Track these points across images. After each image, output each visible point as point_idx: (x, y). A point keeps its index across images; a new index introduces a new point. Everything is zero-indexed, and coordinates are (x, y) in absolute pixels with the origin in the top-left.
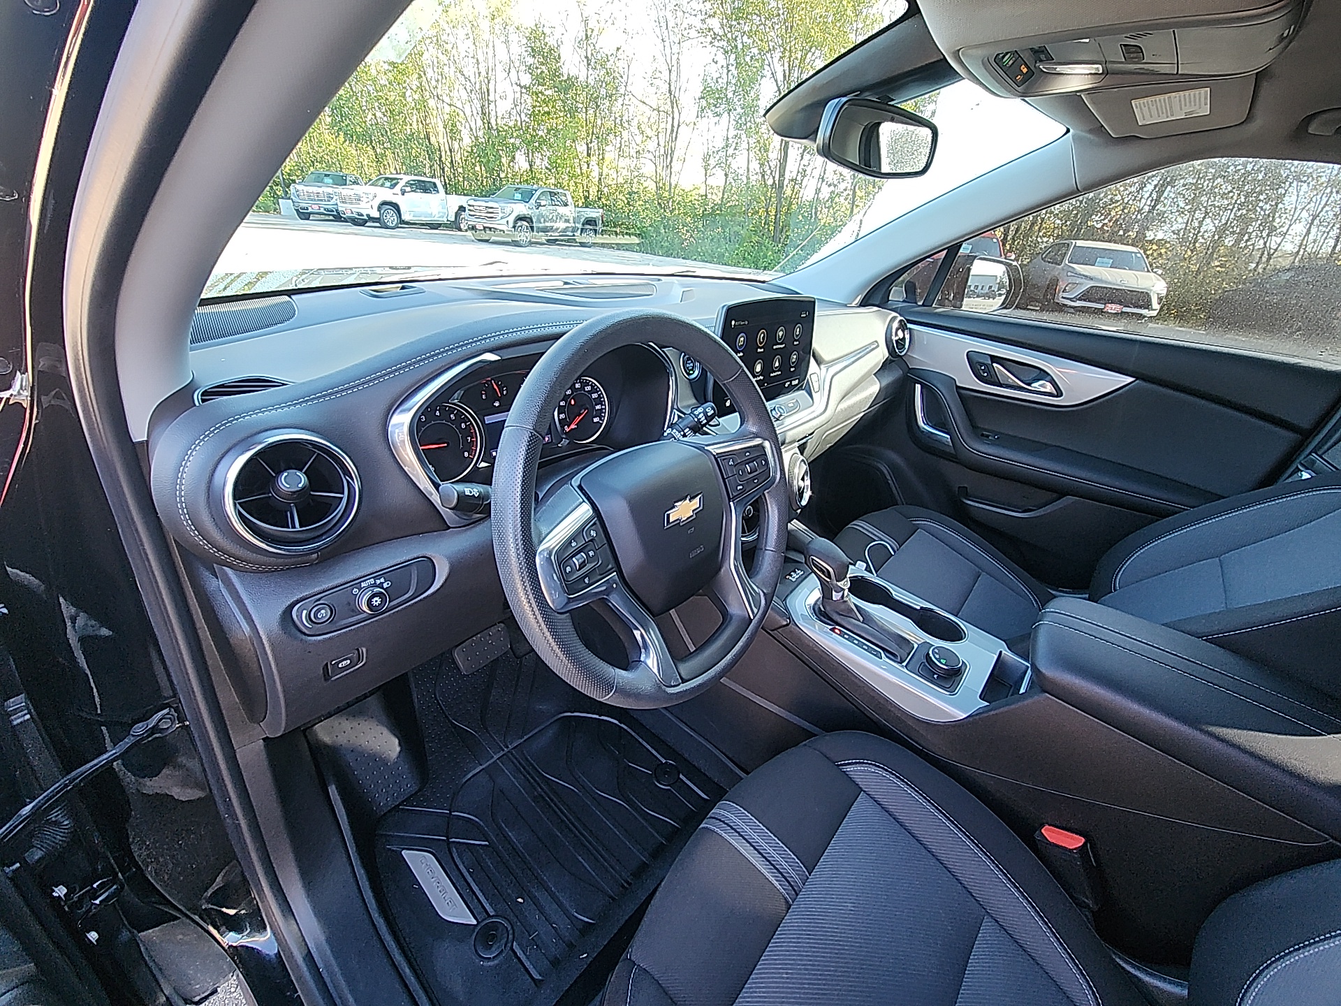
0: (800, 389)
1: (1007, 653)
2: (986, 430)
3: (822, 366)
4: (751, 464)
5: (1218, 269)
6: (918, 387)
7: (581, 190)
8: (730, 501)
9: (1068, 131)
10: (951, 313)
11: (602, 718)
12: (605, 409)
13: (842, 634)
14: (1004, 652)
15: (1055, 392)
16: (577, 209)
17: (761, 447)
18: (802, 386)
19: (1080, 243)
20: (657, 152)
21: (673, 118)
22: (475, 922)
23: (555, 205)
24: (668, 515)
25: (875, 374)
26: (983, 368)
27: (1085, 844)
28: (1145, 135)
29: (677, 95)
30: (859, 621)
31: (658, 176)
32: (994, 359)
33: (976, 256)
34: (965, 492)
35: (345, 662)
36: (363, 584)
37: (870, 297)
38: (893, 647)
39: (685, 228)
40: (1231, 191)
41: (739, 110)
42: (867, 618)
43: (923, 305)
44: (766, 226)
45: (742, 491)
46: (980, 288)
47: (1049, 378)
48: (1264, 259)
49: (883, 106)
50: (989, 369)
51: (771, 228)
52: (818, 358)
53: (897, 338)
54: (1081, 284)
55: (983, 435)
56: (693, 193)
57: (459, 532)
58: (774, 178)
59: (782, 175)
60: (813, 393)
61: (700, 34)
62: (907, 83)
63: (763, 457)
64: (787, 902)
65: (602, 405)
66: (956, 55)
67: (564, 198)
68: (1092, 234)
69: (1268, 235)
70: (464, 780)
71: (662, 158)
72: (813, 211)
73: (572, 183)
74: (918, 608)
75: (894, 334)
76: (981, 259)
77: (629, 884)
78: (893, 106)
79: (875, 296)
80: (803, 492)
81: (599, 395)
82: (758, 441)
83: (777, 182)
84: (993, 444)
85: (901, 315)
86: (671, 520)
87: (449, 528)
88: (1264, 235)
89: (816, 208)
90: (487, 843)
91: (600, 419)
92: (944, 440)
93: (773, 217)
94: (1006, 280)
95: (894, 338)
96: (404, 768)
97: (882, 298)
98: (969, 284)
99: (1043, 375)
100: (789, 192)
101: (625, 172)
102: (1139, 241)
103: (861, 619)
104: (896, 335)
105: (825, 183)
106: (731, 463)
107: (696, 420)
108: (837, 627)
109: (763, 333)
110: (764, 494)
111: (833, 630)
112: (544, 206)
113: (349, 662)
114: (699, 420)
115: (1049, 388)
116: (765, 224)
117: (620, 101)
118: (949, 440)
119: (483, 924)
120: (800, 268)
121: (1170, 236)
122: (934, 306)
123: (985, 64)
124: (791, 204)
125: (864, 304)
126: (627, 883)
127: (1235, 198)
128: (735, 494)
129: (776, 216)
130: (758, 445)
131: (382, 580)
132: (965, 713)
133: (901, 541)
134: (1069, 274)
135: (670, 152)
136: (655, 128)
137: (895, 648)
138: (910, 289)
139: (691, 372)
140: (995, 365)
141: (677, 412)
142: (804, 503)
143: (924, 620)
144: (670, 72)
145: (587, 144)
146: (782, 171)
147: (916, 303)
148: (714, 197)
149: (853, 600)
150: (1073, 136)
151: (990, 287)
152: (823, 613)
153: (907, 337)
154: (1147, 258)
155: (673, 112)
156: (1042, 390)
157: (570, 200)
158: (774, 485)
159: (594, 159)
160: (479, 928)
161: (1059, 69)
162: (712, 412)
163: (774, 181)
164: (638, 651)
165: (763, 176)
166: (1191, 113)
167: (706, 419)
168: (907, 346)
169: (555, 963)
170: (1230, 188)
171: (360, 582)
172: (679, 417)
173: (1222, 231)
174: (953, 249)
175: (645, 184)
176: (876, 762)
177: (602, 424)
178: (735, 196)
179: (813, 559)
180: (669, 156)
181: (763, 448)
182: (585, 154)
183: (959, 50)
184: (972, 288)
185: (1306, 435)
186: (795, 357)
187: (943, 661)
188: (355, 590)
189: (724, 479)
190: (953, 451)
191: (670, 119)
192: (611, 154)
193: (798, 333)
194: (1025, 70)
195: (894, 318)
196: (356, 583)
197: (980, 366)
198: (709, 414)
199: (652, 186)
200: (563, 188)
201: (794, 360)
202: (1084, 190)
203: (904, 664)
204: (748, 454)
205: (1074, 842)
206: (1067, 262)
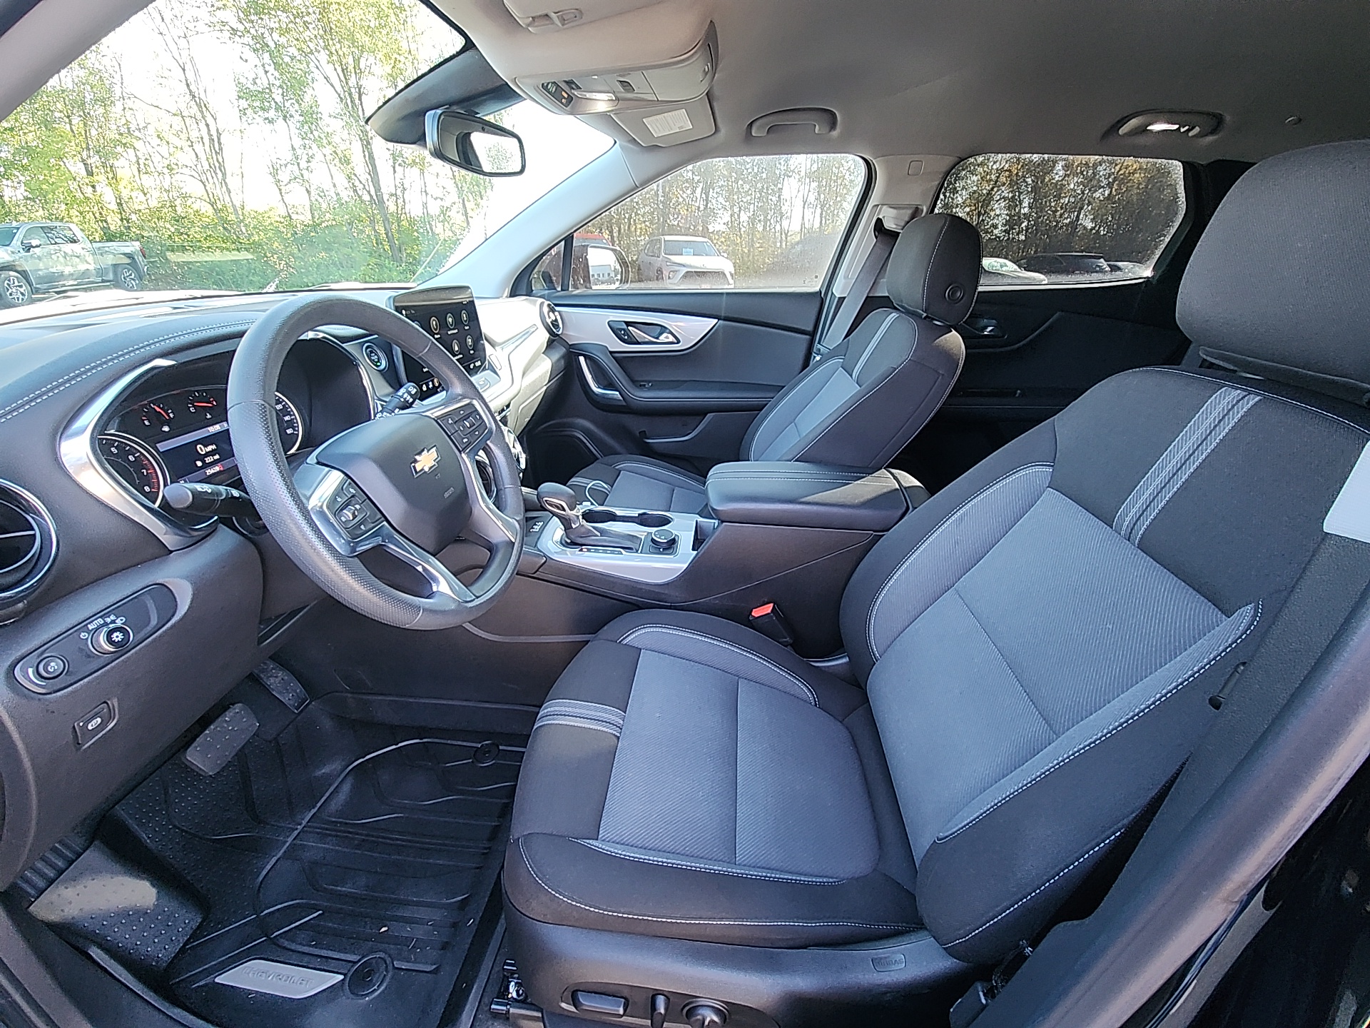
0: (484, 369)
1: (700, 519)
2: (643, 381)
3: (497, 348)
4: (468, 420)
5: (760, 249)
6: (582, 359)
7: (93, 221)
8: (461, 453)
9: (615, 142)
10: (585, 293)
11: (400, 745)
12: (296, 418)
13: (589, 550)
14: (698, 520)
15: (676, 341)
16: (95, 245)
17: (470, 405)
18: (485, 366)
19: (668, 238)
20: (199, 166)
21: (207, 125)
22: (341, 977)
23: (56, 243)
24: (414, 467)
25: (543, 353)
26: (623, 332)
27: (774, 607)
28: (663, 144)
29: (203, 96)
30: (597, 536)
31: (211, 196)
32: (628, 324)
33: (588, 245)
34: (644, 434)
35: (95, 721)
36: (90, 627)
37: (516, 289)
38: (628, 544)
39: (275, 256)
40: (750, 189)
41: (297, 117)
42: (602, 532)
43: (562, 290)
44: (380, 246)
45: (469, 444)
46: (601, 275)
47: (668, 331)
48: (784, 238)
49: (470, 118)
50: (627, 333)
51: (387, 247)
52: (491, 341)
53: (551, 320)
54: (679, 271)
55: (641, 385)
56: (271, 214)
57: (187, 553)
58: (369, 192)
59: (378, 189)
60: (497, 370)
61: (212, 29)
62: (485, 100)
63: (476, 413)
64: (616, 736)
65: (291, 415)
66: (514, 81)
67: (69, 234)
68: (673, 230)
69: (781, 220)
70: (261, 878)
71: (208, 174)
72: (428, 226)
73: (74, 212)
74: (637, 515)
75: (547, 316)
76: (592, 247)
77: (489, 848)
78: (479, 118)
79: (520, 285)
80: (518, 457)
81: (284, 406)
82: (466, 401)
83: (375, 197)
84: (649, 389)
85: (547, 300)
86: (418, 470)
87: (172, 552)
88: (778, 219)
89: (430, 224)
90: (320, 912)
91: (294, 430)
92: (615, 396)
93: (385, 236)
94: (618, 267)
95: (549, 321)
96: (171, 905)
97: (527, 288)
98: (591, 273)
99: (663, 329)
100: (392, 208)
101: (156, 194)
102: (705, 233)
103: (599, 534)
104: (549, 317)
105: (429, 196)
106: (450, 421)
107: (402, 400)
108: (583, 547)
109: (434, 320)
110: (487, 445)
111: (581, 550)
112: (37, 246)
113: (99, 720)
114: (405, 399)
115: (671, 339)
116: (377, 243)
117: (119, 105)
118: (619, 396)
119: (349, 975)
120: (441, 271)
121: (723, 228)
122: (570, 289)
123: (536, 88)
124: (399, 220)
125: (513, 294)
126: (486, 848)
127: (753, 193)
128: (463, 447)
129: (386, 234)
130: (468, 404)
131: (113, 617)
132: (685, 563)
133: (611, 484)
134: (668, 264)
135: (217, 165)
136: (184, 136)
137: (629, 543)
138: (547, 278)
139: (379, 364)
140: (630, 328)
141: (378, 402)
142: (523, 466)
143: (643, 520)
144: (184, 70)
145: (83, 161)
146: (376, 185)
147: (555, 289)
148: (301, 218)
149: (589, 525)
150: (620, 145)
151: (609, 274)
152: (572, 542)
153: (559, 318)
154: (715, 246)
155: (204, 117)
156: (667, 340)
157: (79, 235)
158: (493, 435)
159: (100, 178)
160: (348, 979)
161: (588, 95)
162: (415, 390)
163: (370, 195)
164: (428, 584)
165: (355, 191)
166: (682, 127)
167: (411, 397)
168: (561, 325)
169: (445, 946)
170: (748, 187)
171: (87, 625)
172: (382, 405)
173: (752, 220)
174: (569, 240)
175: (195, 207)
176: (644, 624)
177: (298, 435)
178: (328, 215)
179: (546, 501)
180: (218, 171)
181: (473, 405)
182: (84, 173)
183: (515, 79)
184: (596, 277)
185: (812, 334)
186: (470, 340)
187: (663, 537)
188: (83, 634)
189: (449, 436)
190: (624, 404)
191: (202, 125)
192: (125, 168)
193: (465, 319)
194: (566, 96)
195: (542, 304)
196: (82, 625)
197: (621, 332)
198: (413, 393)
199: (207, 209)
200: (62, 220)
201: (470, 344)
202: (641, 185)
203: (639, 552)
204: (462, 412)
205: (768, 609)
206: (663, 254)
